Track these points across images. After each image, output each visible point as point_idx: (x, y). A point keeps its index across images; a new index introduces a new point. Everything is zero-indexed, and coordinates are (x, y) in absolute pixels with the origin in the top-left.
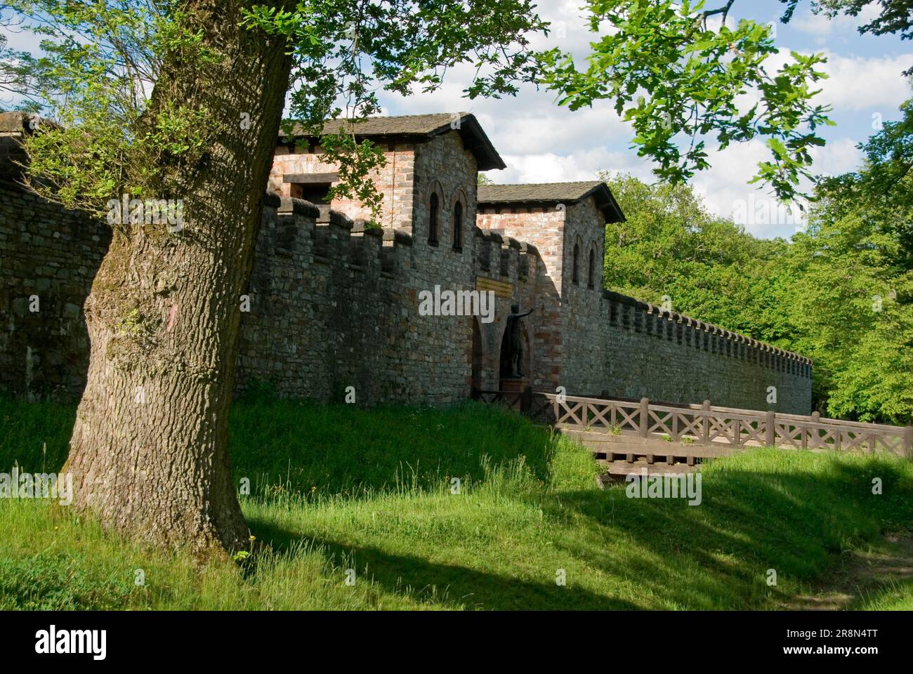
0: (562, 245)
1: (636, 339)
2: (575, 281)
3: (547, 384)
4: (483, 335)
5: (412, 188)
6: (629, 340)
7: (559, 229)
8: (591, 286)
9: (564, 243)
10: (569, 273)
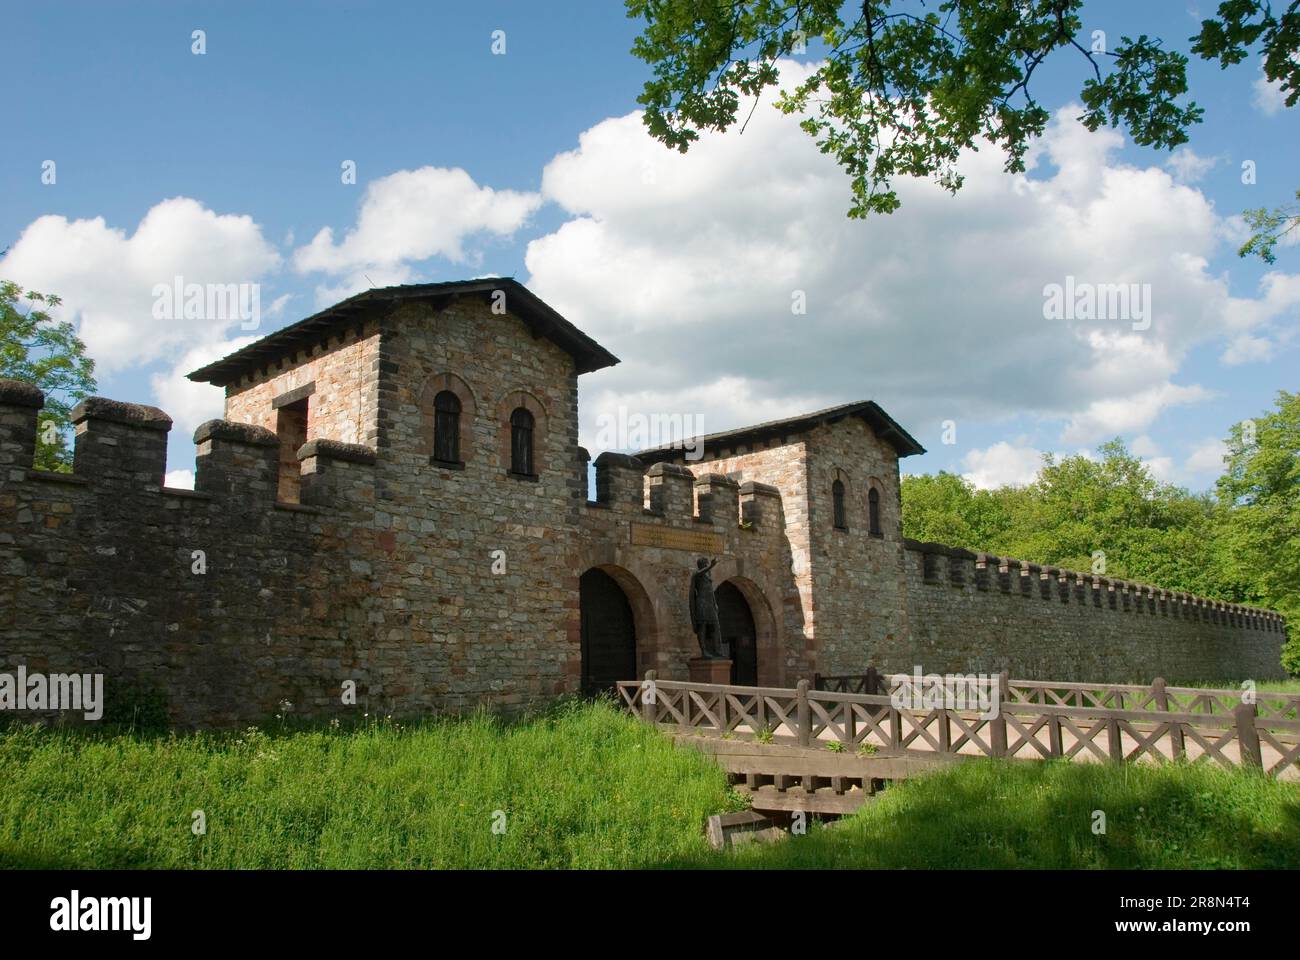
0: (805, 481)
1: (979, 599)
2: (840, 526)
3: (802, 664)
4: (656, 604)
5: (377, 381)
6: (965, 602)
7: (801, 461)
8: (876, 532)
9: (808, 479)
10: (825, 516)
